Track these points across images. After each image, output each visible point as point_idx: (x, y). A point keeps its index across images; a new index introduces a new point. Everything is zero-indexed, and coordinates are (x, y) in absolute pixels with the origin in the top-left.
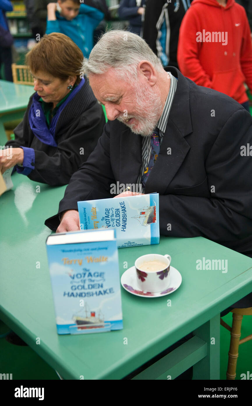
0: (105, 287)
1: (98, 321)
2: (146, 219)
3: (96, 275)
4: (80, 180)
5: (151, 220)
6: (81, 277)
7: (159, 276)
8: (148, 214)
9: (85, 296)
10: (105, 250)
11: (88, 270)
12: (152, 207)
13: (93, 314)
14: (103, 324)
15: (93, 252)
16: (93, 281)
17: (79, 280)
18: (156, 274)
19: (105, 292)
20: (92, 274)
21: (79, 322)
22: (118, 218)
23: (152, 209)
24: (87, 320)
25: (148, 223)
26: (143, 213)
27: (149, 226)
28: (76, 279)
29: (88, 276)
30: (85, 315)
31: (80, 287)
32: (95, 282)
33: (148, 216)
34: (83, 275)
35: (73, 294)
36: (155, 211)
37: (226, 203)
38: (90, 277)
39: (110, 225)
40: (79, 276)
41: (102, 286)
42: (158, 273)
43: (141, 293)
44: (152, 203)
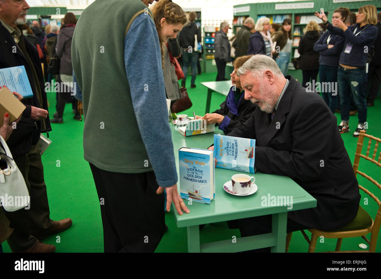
0: (203, 179)
1: (199, 196)
2: (248, 155)
3: (199, 171)
4: (234, 132)
5: (250, 156)
6: (192, 170)
7: (241, 185)
8: (249, 151)
9: (193, 181)
10: (203, 159)
11: (196, 168)
12: (251, 147)
13: (197, 192)
14: (201, 198)
15: (198, 158)
16: (198, 174)
17: (191, 172)
18: (240, 183)
19: (203, 181)
20: (197, 170)
21: (190, 194)
22: (233, 150)
23: (251, 149)
24: (194, 194)
25: (249, 157)
26: (246, 150)
27: (249, 159)
28: (190, 171)
29: (195, 171)
30: (193, 191)
31: (191, 176)
32: (198, 175)
33: (249, 153)
34: (193, 170)
35: (188, 179)
36: (253, 151)
37: (296, 154)
38: (196, 172)
39: (229, 154)
40: (191, 170)
41: (201, 178)
42: (241, 183)
43: (232, 192)
44: (251, 145)
